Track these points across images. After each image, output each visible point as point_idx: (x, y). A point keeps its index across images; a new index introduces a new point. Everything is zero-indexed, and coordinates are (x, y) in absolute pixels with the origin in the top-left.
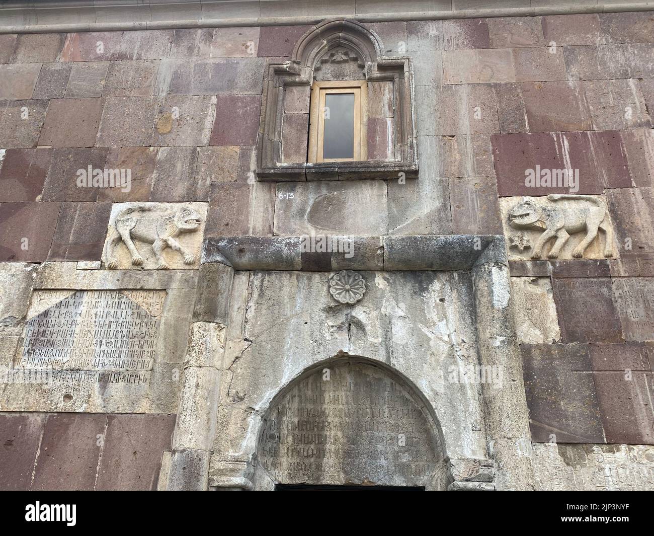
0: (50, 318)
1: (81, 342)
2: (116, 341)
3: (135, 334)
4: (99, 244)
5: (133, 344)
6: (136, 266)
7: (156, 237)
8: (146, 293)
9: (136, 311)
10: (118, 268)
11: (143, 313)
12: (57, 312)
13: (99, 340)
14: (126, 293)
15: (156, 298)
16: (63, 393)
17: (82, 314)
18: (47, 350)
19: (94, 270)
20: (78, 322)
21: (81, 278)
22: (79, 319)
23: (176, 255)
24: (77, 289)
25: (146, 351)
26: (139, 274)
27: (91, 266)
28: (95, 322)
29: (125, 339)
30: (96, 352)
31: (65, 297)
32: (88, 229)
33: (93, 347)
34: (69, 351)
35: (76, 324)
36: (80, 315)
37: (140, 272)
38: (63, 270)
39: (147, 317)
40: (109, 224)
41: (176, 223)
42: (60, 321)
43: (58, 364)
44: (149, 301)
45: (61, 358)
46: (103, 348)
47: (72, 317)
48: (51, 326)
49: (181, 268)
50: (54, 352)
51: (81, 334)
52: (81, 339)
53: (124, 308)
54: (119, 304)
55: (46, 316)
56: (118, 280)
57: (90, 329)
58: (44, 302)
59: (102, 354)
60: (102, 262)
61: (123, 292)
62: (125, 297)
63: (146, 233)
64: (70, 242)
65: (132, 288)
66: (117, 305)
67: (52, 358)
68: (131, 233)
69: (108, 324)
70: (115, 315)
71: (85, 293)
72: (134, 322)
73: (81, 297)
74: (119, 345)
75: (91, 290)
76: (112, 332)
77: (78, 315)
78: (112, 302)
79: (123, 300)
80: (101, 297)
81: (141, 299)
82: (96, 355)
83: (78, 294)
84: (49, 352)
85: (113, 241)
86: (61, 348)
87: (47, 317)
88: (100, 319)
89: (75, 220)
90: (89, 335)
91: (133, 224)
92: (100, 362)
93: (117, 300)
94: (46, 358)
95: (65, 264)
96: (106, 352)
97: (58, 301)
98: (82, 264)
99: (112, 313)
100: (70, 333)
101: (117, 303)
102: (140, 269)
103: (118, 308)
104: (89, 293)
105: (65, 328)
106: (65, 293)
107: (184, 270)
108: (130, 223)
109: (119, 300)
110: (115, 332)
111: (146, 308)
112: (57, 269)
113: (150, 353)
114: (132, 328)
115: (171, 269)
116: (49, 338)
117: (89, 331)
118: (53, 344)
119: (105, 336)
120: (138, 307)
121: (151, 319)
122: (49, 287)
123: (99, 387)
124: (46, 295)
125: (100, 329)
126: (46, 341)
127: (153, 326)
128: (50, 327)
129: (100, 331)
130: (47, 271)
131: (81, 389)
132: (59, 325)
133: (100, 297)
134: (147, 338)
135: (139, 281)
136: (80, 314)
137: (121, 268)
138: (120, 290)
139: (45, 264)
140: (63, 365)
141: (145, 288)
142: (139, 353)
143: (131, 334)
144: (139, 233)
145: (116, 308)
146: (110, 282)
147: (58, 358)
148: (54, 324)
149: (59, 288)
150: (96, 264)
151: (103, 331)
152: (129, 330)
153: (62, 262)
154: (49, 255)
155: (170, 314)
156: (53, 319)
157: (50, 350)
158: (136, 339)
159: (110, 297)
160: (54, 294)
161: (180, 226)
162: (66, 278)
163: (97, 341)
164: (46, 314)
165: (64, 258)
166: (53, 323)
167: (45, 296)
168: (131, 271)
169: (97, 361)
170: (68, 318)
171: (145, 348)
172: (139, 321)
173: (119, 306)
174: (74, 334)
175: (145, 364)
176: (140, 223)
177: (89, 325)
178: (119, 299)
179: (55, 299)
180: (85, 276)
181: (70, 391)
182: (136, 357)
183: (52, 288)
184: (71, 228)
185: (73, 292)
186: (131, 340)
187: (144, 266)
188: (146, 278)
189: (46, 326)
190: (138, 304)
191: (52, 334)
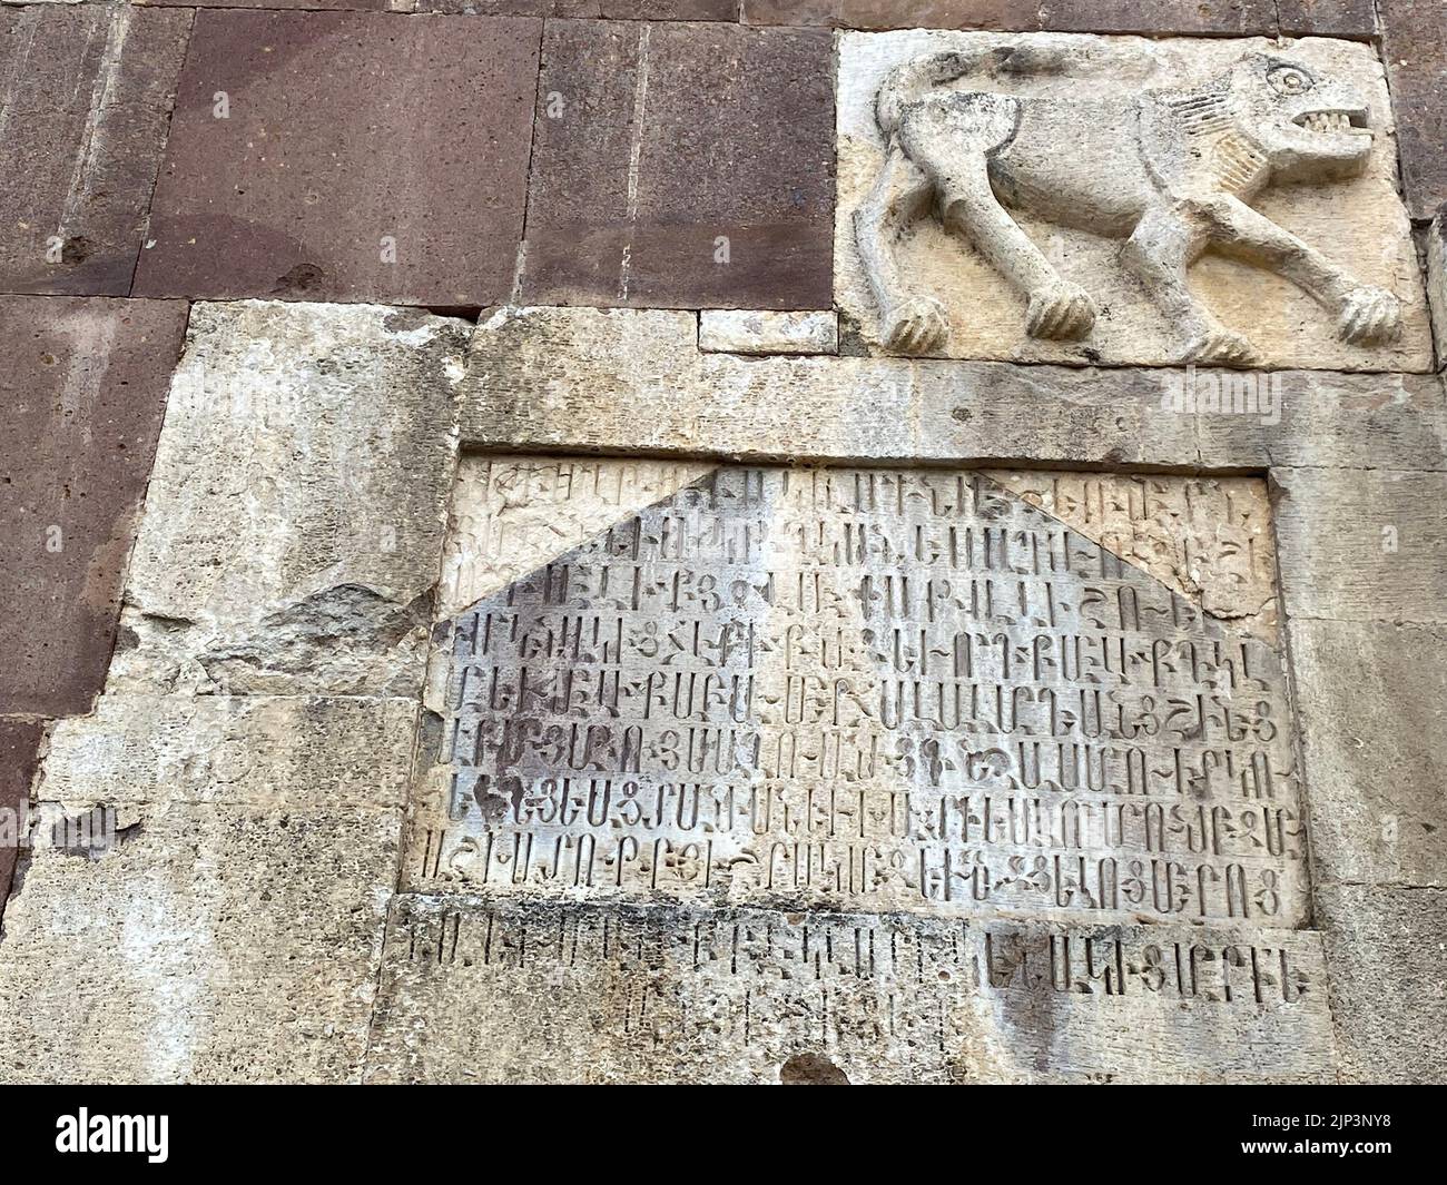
0: (585, 605)
1: (804, 746)
2: (1029, 747)
3: (1134, 710)
4: (802, 225)
5: (1137, 767)
6: (1050, 345)
7: (1146, 191)
8: (1137, 491)
9: (1107, 586)
10: (949, 350)
11: (1153, 596)
12: (621, 572)
13: (916, 738)
14: (1019, 484)
15: (1212, 513)
16: (775, 1043)
17: (778, 588)
18: (601, 788)
19: (809, 355)
20: (764, 634)
21: (734, 395)
22: (767, 620)
23: (1269, 294)
24: (727, 449)
25: (1236, 813)
26: (1076, 387)
27: (783, 339)
28: (868, 635)
29: (1077, 735)
30: (917, 805)
31: (650, 498)
32: (721, 153)
33: (886, 780)
34: (742, 797)
35: (750, 645)
36: (766, 598)
37: (1079, 377)
38: (623, 351)
39: (1184, 617)
40: (840, 130)
41: (1246, 124)
42: (652, 627)
43: (689, 867)
44: (1172, 531)
45: (698, 835)
46: (954, 783)
47: (719, 605)
48: (596, 653)
49: (1321, 360)
50: (647, 797)
51: (795, 703)
52: (802, 732)
53: (1027, 564)
54: (995, 544)
55: (554, 593)
56: (962, 415)
57: (845, 672)
58: (526, 521)
59: (954, 819)
60: (842, 317)
61: (998, 477)
62: (1017, 508)
63: (1086, 169)
64: (633, 211)
65: (1059, 455)
66: (979, 548)
67: (645, 838)
68: (993, 171)
69: (950, 649)
70: (982, 601)
71: (773, 480)
72: (1114, 646)
73: (753, 500)
74: (1049, 772)
75: (809, 464)
76: (986, 694)
77: (753, 597)
78: (944, 531)
79: (1014, 522)
80: (872, 503)
81: (1118, 523)
82: (918, 826)
83: (730, 481)
84: (614, 801)
85: (893, 210)
86: (680, 775)
87: (562, 600)
88: (898, 623)
89: (640, 108)
90: (849, 710)
91: (1003, 125)
92: (955, 867)
93: (971, 520)
94: (606, 836)
95: (629, 321)
96: (976, 807)
97: (616, 516)
98: (728, 325)
99: (961, 591)
100: (726, 693)
101: (979, 537)
102: (1075, 359)
103: (989, 565)
104: (798, 480)
105: (685, 662)
106: (649, 473)
107: (1345, 372)
108: (983, 119)
109: (985, 523)
110: (1007, 697)
111: (1162, 573)
112: (583, 348)
113: (1261, 826)
114: (1109, 681)
115: (1265, 363)
116: (598, 716)
117: (843, 686)
118: (628, 752)
119: (949, 720)
120: (1111, 564)
121: (1208, 629)
122: (556, 437)
123: (1007, 1018)
124: (535, 482)
125: (905, 677)
126: (582, 735)
127: (1239, 668)
128: (590, 659)
129: (908, 688)
130: (529, 351)
131: (884, 1023)
132: (649, 648)
133: (864, 504)
134: (1215, 737)
135: (1087, 420)
136: (766, 592)
137: (965, 352)
138: (980, 469)
139: (511, 318)
140: (718, 875)
141: (1139, 459)
142: (1190, 819)
143: (1109, 710)
144: (1042, 171)
145: (981, 564)
146: (914, 423)
147: (680, 838)
148: (613, 642)
149: (616, 442)
150: (811, 327)
151: (928, 689)
152: (1089, 688)
153: (604, 309)
154: (521, 270)
155: (1336, 600)
156: (602, 613)
157: (617, 789)
158: (1149, 743)
159: (928, 501)
160: (583, 477)
161: (1278, 142)
162: (644, 392)
163: (905, 744)
164: (553, 581)
165: (612, 287)
166: (608, 634)
167: (531, 485)
168: (1025, 371)
169: (934, 860)
170: (693, 611)
171: (1223, 792)
172: (1137, 640)
173: (994, 555)
174: (748, 700)
175: (1252, 889)
176: (1038, 118)
177: (832, 651)
178: (987, 515)
179: (595, 506)
180: (762, 385)
181: (817, 1035)
182: (1176, 844)
183: (571, 441)
184: (622, 141)
185: (699, 473)
186: (1120, 745)
187: (1096, 341)
188: (1128, 406)
189: (568, 651)
190: (1111, 544)
191: (611, 694)
